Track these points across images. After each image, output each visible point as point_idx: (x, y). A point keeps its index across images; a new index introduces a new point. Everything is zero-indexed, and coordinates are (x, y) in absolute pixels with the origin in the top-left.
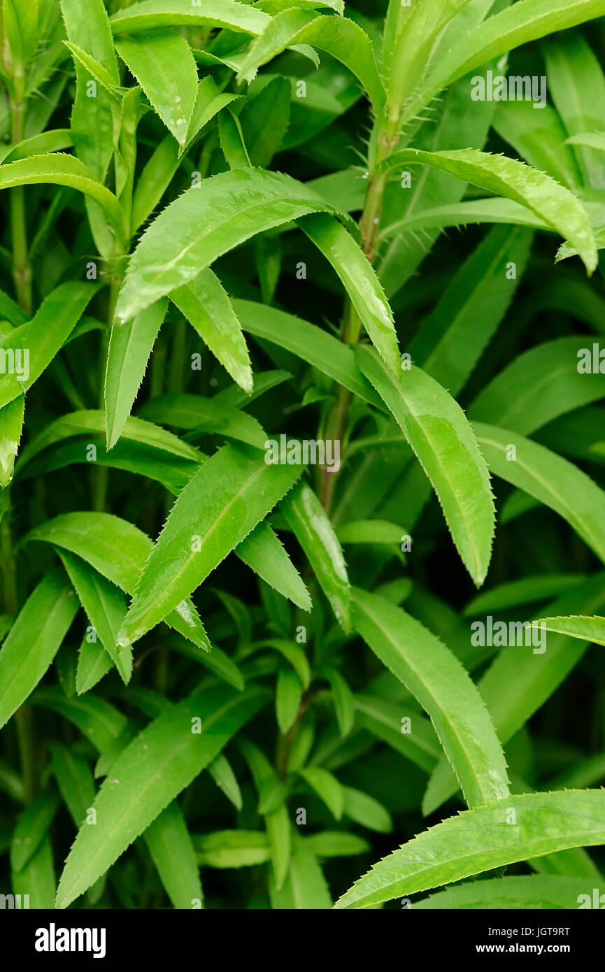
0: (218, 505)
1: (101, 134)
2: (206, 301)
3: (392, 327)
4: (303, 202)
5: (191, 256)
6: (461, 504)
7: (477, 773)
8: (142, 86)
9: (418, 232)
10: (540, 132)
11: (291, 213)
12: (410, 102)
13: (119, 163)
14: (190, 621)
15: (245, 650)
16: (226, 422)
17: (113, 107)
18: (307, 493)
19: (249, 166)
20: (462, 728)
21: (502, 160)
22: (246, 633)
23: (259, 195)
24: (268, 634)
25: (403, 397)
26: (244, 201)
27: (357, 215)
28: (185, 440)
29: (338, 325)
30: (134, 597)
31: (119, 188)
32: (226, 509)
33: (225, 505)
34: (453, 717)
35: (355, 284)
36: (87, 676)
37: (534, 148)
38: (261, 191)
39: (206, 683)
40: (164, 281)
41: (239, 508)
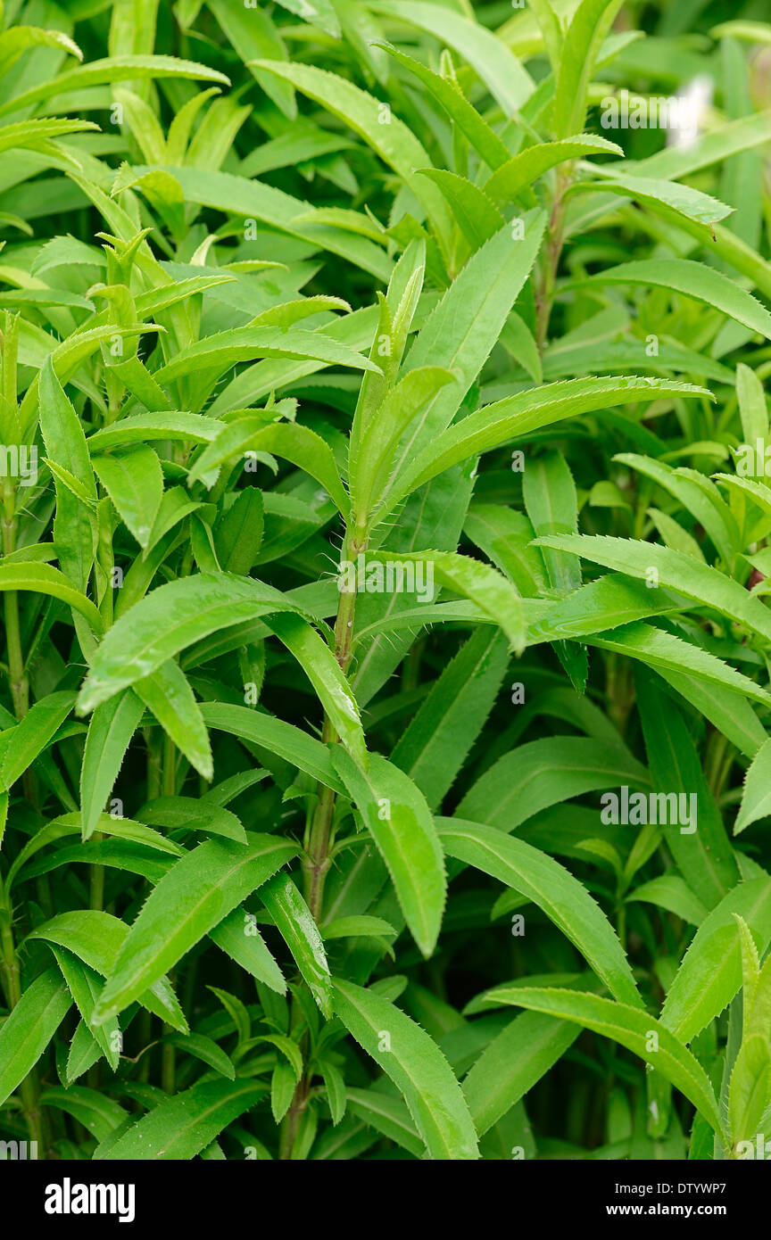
0: (196, 895)
1: (82, 546)
2: (172, 696)
3: (359, 720)
4: (267, 603)
5: (152, 651)
6: (415, 883)
7: (450, 1147)
8: (110, 495)
9: (389, 634)
10: (512, 538)
11: (253, 612)
12: (378, 508)
13: (99, 573)
14: (170, 1006)
15: (244, 1047)
16: (210, 819)
17: (91, 520)
18: (290, 887)
19: (218, 571)
20: (437, 1106)
21: (455, 558)
22: (245, 1030)
23: (225, 596)
24: (266, 1030)
25: (371, 788)
26: (209, 602)
27: (331, 621)
28: (171, 838)
29: (320, 727)
30: (109, 979)
31: (100, 598)
32: (203, 899)
33: (202, 895)
34: (428, 1096)
35: (324, 682)
36: (77, 1064)
37: (504, 553)
38: (229, 594)
39: (205, 1079)
40: (125, 674)
41: (216, 898)
